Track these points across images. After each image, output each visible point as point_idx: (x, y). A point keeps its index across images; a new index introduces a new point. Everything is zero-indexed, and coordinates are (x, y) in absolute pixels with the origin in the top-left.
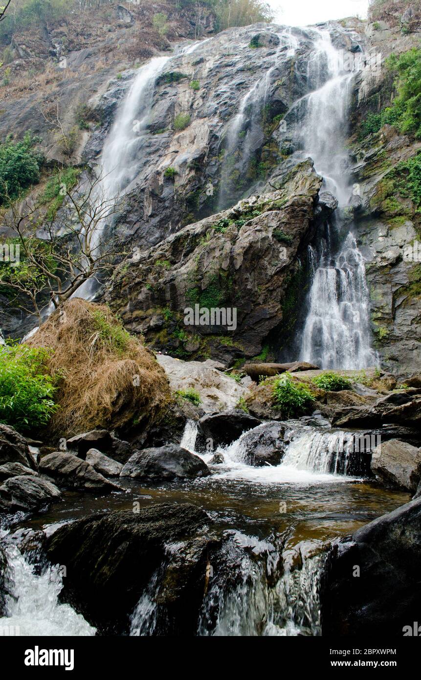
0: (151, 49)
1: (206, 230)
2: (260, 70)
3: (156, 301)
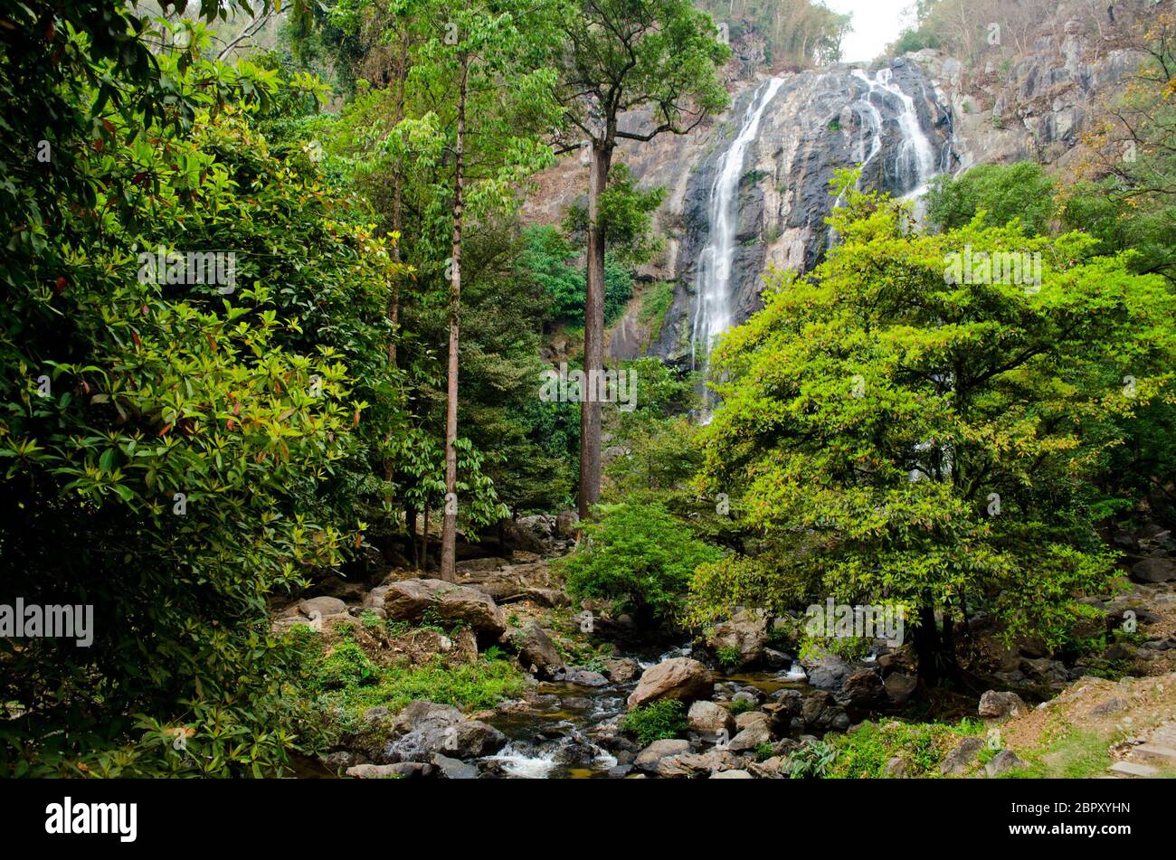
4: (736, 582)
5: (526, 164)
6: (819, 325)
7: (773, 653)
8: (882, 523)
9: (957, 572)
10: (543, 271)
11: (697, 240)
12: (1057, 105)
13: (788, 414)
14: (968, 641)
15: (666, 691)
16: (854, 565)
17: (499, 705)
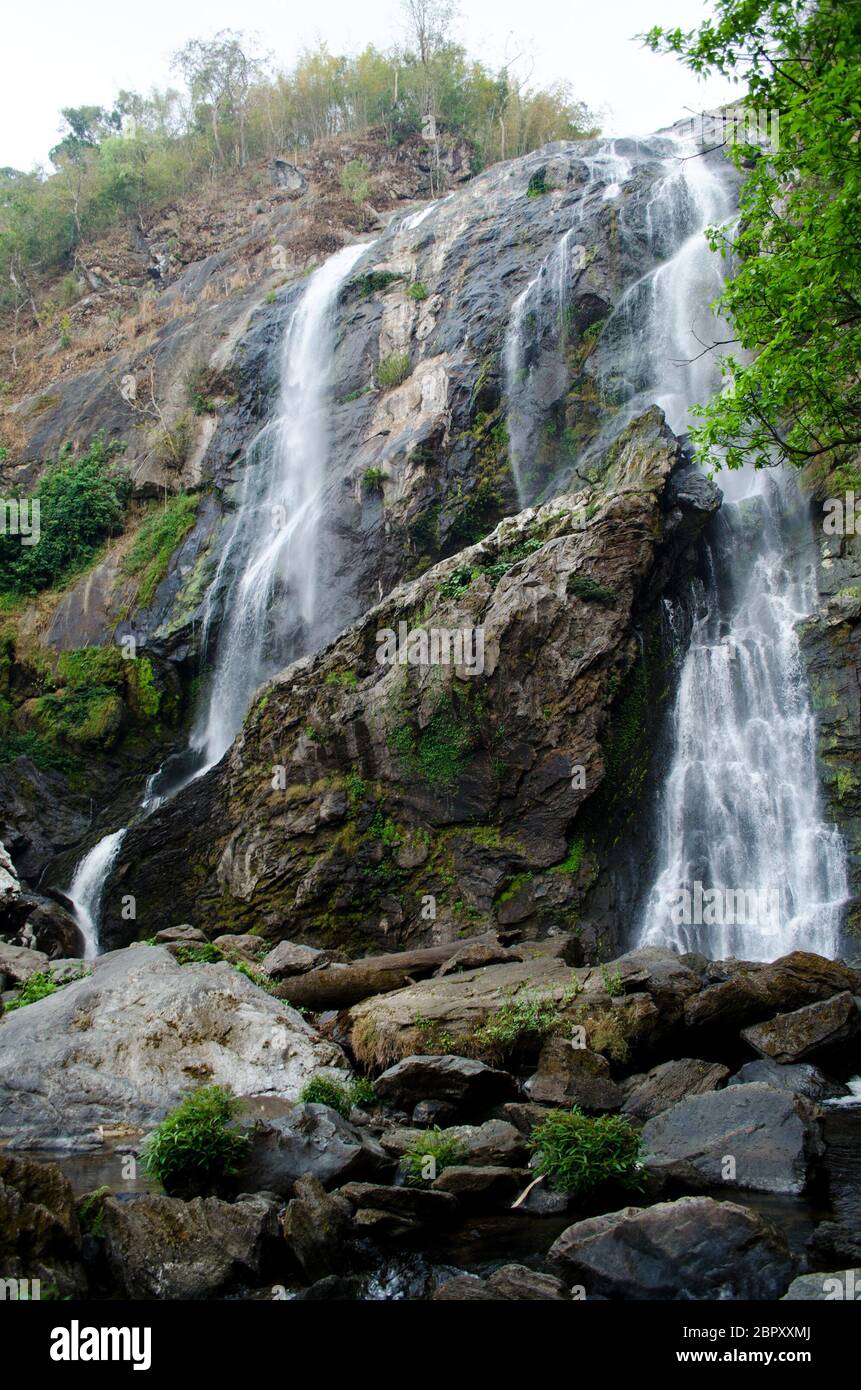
0: (340, 234)
1: (425, 595)
2: (550, 237)
3: (330, 761)
11: (254, 412)
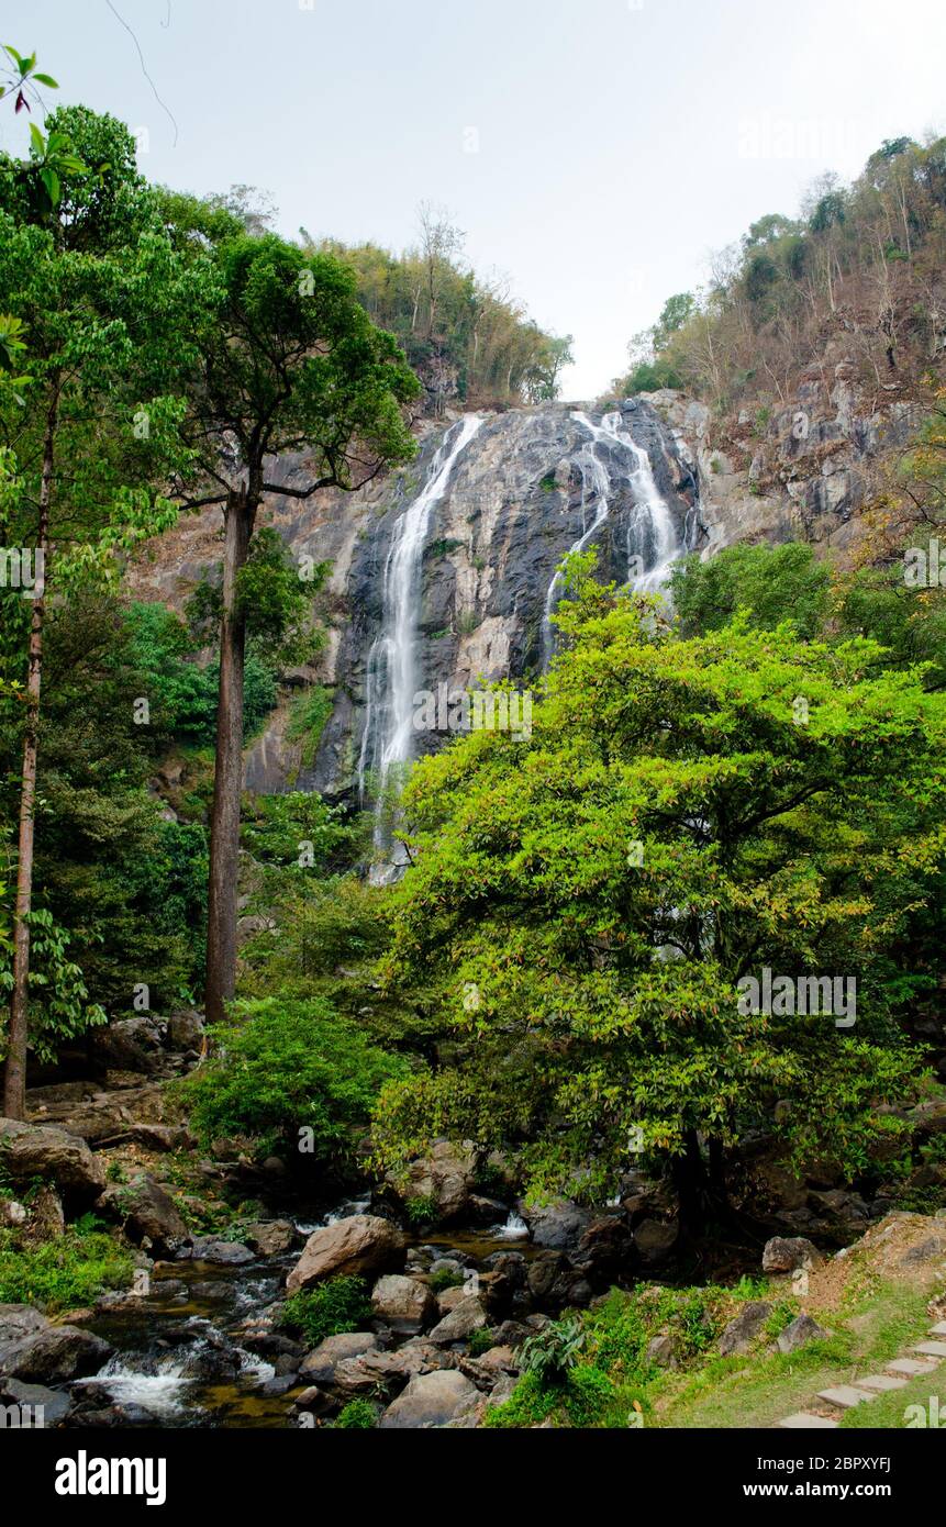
4: (437, 1105)
5: (140, 524)
6: (545, 756)
7: (482, 1201)
8: (632, 1018)
9: (728, 1080)
10: (151, 668)
11: (366, 630)
12: (827, 468)
13: (506, 874)
14: (740, 1171)
15: (342, 1264)
16: (596, 1075)
17: (98, 1299)
